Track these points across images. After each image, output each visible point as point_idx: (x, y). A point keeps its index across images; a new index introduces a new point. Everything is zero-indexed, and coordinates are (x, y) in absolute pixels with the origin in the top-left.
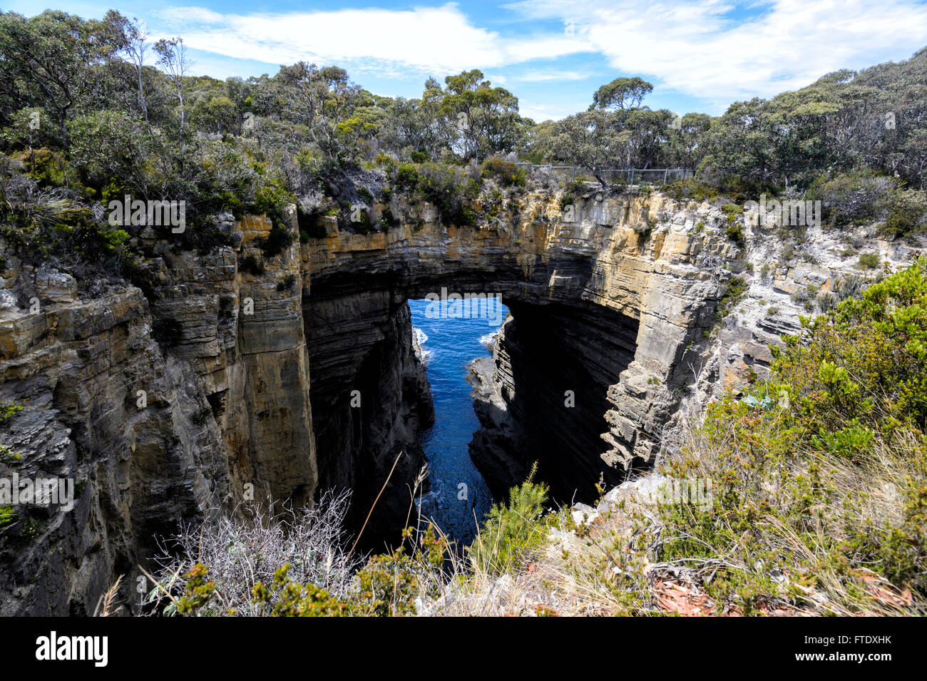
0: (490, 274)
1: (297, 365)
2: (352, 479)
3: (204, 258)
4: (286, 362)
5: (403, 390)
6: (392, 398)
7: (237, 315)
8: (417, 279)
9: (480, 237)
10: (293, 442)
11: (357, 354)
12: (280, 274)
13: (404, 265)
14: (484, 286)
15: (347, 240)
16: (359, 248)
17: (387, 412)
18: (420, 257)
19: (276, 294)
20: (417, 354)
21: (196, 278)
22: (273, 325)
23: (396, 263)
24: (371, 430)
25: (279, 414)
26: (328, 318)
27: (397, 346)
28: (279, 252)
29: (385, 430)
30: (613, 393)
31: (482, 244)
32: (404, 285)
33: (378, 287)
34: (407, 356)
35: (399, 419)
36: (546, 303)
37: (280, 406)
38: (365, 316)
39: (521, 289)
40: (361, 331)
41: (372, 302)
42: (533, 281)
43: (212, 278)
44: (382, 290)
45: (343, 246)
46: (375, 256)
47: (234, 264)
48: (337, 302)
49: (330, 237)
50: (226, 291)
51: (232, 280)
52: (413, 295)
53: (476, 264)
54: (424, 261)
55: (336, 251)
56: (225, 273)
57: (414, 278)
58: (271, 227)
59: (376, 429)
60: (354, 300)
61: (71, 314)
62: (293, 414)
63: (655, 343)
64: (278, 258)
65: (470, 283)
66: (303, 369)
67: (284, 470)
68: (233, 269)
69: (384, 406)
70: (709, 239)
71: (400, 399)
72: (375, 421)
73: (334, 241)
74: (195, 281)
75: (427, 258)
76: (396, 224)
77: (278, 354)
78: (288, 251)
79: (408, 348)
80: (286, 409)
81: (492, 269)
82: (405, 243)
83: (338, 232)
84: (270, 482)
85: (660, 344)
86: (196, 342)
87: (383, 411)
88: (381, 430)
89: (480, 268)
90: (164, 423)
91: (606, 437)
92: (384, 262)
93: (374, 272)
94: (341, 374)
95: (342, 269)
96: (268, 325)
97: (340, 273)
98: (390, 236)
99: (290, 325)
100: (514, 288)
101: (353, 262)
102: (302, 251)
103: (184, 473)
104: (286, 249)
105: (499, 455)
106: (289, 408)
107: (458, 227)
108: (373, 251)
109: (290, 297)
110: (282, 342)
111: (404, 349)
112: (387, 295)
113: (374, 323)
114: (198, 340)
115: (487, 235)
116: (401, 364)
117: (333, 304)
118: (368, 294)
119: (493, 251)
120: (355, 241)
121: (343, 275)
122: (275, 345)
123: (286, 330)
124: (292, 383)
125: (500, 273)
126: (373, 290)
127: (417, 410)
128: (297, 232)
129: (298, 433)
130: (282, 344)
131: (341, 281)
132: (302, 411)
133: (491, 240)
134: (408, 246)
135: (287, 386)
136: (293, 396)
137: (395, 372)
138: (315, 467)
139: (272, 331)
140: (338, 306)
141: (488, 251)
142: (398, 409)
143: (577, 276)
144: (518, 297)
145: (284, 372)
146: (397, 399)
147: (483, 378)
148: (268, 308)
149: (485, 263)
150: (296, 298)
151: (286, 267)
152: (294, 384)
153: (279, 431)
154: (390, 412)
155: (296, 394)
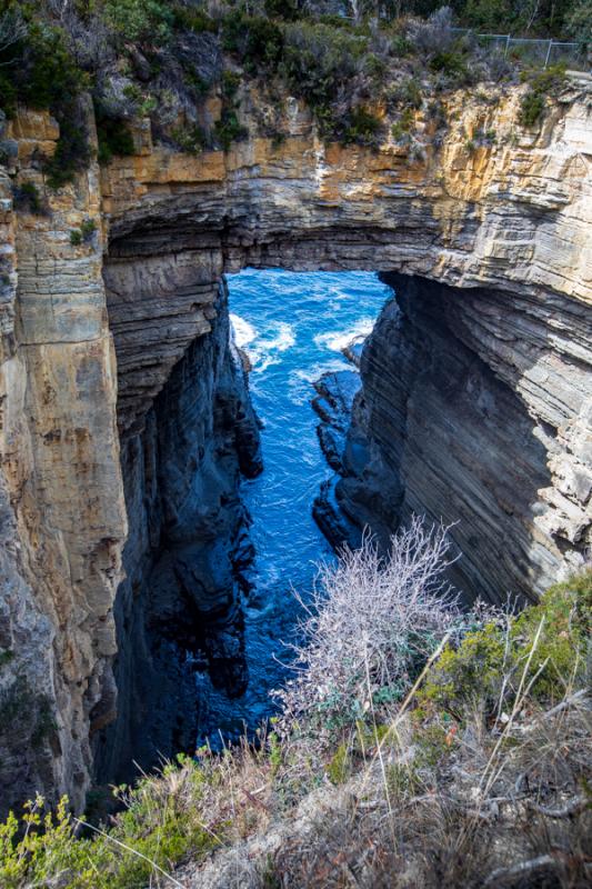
0: (387, 231)
1: (100, 365)
4: (84, 360)
5: (214, 414)
6: (199, 425)
7: (16, 282)
8: (269, 235)
9: (378, 167)
10: (94, 478)
11: (168, 354)
12: (74, 217)
13: (252, 211)
14: (373, 251)
15: (165, 161)
16: (181, 176)
17: (191, 445)
19: (69, 250)
22: (65, 301)
23: (239, 205)
24: (168, 471)
25: (74, 436)
26: (126, 293)
28: (70, 179)
29: (188, 471)
31: (381, 179)
32: (246, 243)
33: (204, 245)
34: (221, 361)
35: (208, 456)
36: (472, 285)
37: (76, 425)
38: (180, 291)
39: (435, 260)
40: (176, 316)
41: (194, 269)
42: (455, 247)
44: (211, 250)
45: (158, 172)
46: (205, 193)
47: (8, 196)
48: (140, 267)
49: (139, 156)
50: (1, 242)
51: (8, 224)
52: (258, 262)
53: (367, 214)
54: (283, 204)
55: (148, 180)
57: (264, 233)
58: (57, 135)
59: (176, 469)
60: (166, 266)
62: (94, 438)
64: (69, 189)
65: (352, 246)
66: (109, 372)
67: (83, 517)
68: (8, 205)
69: (187, 436)
71: (211, 427)
72: (174, 459)
73: (144, 162)
76: (242, 135)
77: (73, 346)
78: (83, 179)
79: (222, 348)
80: (85, 430)
81: (391, 223)
82: (255, 171)
83: (151, 146)
84: (64, 531)
87: (185, 444)
88: (183, 472)
89: (372, 221)
91: (547, 493)
92: (219, 202)
93: (201, 220)
94: (143, 382)
95: (153, 213)
96: (58, 300)
97: (150, 219)
98: (232, 156)
99: (91, 301)
100: (423, 257)
101: (171, 201)
102: (102, 180)
104: (82, 174)
106: (90, 430)
107: (344, 147)
108: (204, 183)
109: (88, 256)
111: (217, 349)
112: (219, 260)
113: (194, 304)
115: (389, 163)
116: (212, 373)
117: (134, 269)
118: (188, 257)
119: (396, 193)
120: (177, 165)
121: (155, 222)
122: (68, 333)
123: (83, 309)
124: (93, 393)
125: (402, 229)
126: (196, 250)
127: (236, 445)
128: (96, 144)
129: (102, 465)
130: (79, 331)
131: (151, 232)
132: (108, 434)
133: (395, 173)
134: (259, 177)
135: (87, 395)
136: (94, 411)
137: (204, 385)
138: (125, 516)
139: (64, 310)
140: (141, 274)
141: (388, 192)
142: (207, 444)
143: (531, 242)
144: (427, 273)
145: (81, 376)
146: (206, 427)
147: (337, 401)
148: (56, 272)
149: (379, 214)
150: (97, 258)
151: (82, 206)
152: (97, 394)
153: (76, 462)
154: (196, 446)
155: (99, 409)
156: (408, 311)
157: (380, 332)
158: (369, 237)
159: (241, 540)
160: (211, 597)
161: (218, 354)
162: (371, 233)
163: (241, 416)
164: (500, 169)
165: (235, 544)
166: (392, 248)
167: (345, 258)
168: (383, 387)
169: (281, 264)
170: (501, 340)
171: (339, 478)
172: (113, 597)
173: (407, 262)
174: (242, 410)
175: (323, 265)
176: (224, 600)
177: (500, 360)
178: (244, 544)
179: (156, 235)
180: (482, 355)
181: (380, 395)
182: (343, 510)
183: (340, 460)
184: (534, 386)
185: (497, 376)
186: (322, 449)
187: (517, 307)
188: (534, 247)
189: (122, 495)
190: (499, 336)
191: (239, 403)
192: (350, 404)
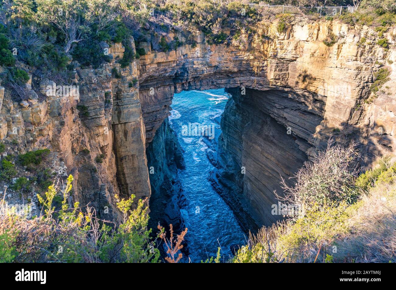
0: (234, 73)
1: (140, 130)
3: (96, 70)
4: (134, 128)
5: (166, 149)
9: (229, 51)
10: (139, 173)
12: (130, 77)
13: (185, 70)
14: (230, 81)
15: (156, 56)
17: (158, 161)
18: (194, 65)
21: (93, 82)
22: (127, 108)
23: (180, 69)
25: (131, 158)
28: (128, 65)
31: (231, 55)
32: (184, 82)
35: (165, 166)
36: (267, 89)
37: (132, 153)
39: (253, 81)
42: (260, 76)
43: (100, 81)
47: (111, 72)
49: (147, 55)
50: (107, 88)
51: (110, 82)
52: (187, 88)
53: (227, 67)
54: (196, 66)
55: (150, 62)
56: (107, 78)
58: (124, 50)
61: (56, 102)
62: (138, 157)
63: (337, 109)
64: (128, 68)
65: (221, 79)
66: (143, 132)
68: (111, 75)
70: (368, 47)
71: (165, 154)
73: (149, 57)
74: (93, 84)
75: (198, 65)
76: (181, 44)
77: (130, 124)
78: (132, 64)
80: (135, 155)
81: (236, 70)
82: (186, 56)
83: (151, 51)
85: (340, 109)
86: (95, 118)
89: (229, 70)
90: (88, 161)
92: (173, 68)
93: (167, 75)
95: (151, 74)
96: (125, 108)
98: (178, 52)
99: (136, 107)
100: (248, 81)
101: (157, 69)
102: (137, 64)
103: (100, 187)
105: (227, 184)
107: (217, 45)
108: (169, 62)
109: (135, 90)
110: (132, 116)
114: (96, 116)
115: (234, 49)
116: (164, 133)
119: (236, 59)
120: (160, 56)
121: (151, 77)
122: (128, 119)
123: (134, 110)
124: (138, 140)
125: (240, 72)
126: (164, 86)
127: (175, 160)
128: (135, 52)
129: (142, 168)
130: (132, 118)
131: (149, 81)
132: (144, 156)
133: (236, 52)
134: (187, 58)
135: (135, 142)
136: (138, 147)
137: (161, 138)
138: (150, 187)
139: (127, 111)
140: (145, 96)
141: (233, 59)
142: (164, 161)
143: (287, 72)
144: (250, 86)
145: (133, 134)
146: (163, 154)
148: (124, 97)
149: (232, 67)
150: (137, 90)
151: (132, 73)
152: (139, 140)
153: (132, 167)
154: (160, 161)
155: (140, 146)
156: (238, 102)
157: (227, 111)
158: (227, 76)
159: (181, 197)
160: (172, 221)
161: (165, 125)
162: (229, 74)
163: (176, 149)
164: (273, 48)
165: (179, 199)
166: (237, 79)
167: (219, 84)
168: (230, 132)
169: (196, 88)
170: (279, 108)
171: (217, 170)
173: (242, 83)
174: (176, 146)
175: (211, 87)
176: (178, 221)
177: (279, 116)
178: (182, 199)
179: (151, 82)
180: (272, 116)
181: (229, 135)
182: (220, 181)
183: (216, 162)
184: (294, 125)
185: (278, 122)
186: (209, 159)
187: (284, 96)
188: (289, 73)
189: (149, 179)
190: (278, 107)
191: (175, 144)
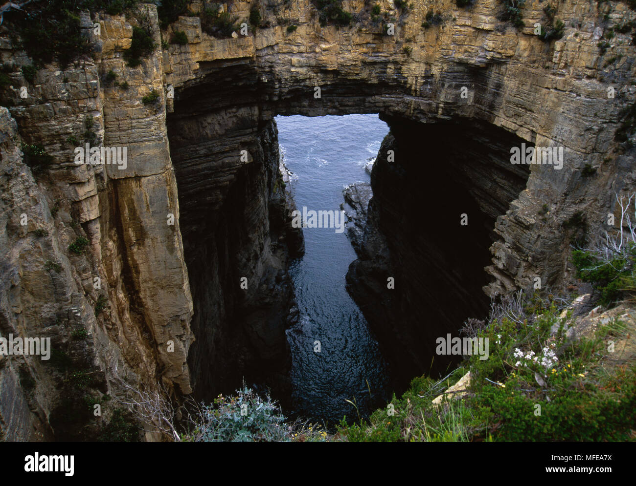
0: (373, 86)
1: (165, 191)
2: (222, 309)
3: (66, 73)
4: (154, 188)
5: (270, 219)
6: (259, 228)
7: (103, 136)
8: (290, 92)
9: (362, 42)
11: (224, 179)
13: (275, 76)
15: (212, 46)
16: (224, 56)
17: (254, 242)
18: (293, 66)
19: (140, 112)
20: (284, 178)
21: (60, 96)
22: (139, 147)
26: (192, 138)
27: (263, 169)
28: (140, 63)
29: (252, 261)
30: (502, 224)
31: (365, 50)
32: (275, 99)
33: (245, 101)
35: (267, 249)
39: (408, 104)
40: (227, 152)
41: (239, 119)
42: (421, 95)
43: (75, 95)
44: (250, 105)
45: (207, 54)
46: (242, 65)
47: (95, 78)
50: (90, 111)
51: (95, 98)
53: (357, 74)
54: (297, 70)
55: (200, 60)
56: (88, 89)
57: (286, 90)
58: (132, 35)
60: (219, 118)
64: (140, 70)
68: (96, 84)
69: (250, 236)
71: (268, 229)
72: (242, 252)
74: (59, 100)
75: (301, 67)
76: (265, 25)
77: (146, 179)
78: (149, 62)
81: (374, 80)
83: (202, 37)
85: (554, 171)
86: (66, 167)
87: (249, 241)
89: (362, 80)
90: (46, 251)
91: (490, 269)
93: (241, 84)
95: (206, 82)
96: (134, 147)
98: (259, 40)
99: (156, 146)
100: (399, 103)
102: (165, 62)
103: (69, 298)
104: (148, 59)
108: (240, 59)
109: (154, 115)
110: (148, 166)
111: (271, 173)
112: (256, 111)
113: (241, 143)
114: (67, 164)
115: (369, 38)
116: (267, 190)
119: (375, 59)
120: (220, 48)
121: (208, 88)
122: (142, 169)
123: (151, 152)
125: (382, 85)
126: (239, 105)
127: (286, 241)
128: (159, 39)
129: (171, 262)
131: (207, 95)
133: (374, 46)
134: (279, 53)
135: (157, 214)
137: (261, 198)
139: (138, 154)
141: (370, 59)
142: (265, 240)
144: (403, 114)
145: (153, 200)
146: (264, 228)
147: (357, 206)
148: (133, 128)
149: (365, 74)
150: (161, 117)
151: (149, 81)
152: (164, 212)
154: (257, 242)
159: (291, 308)
162: (362, 88)
163: (289, 219)
165: (287, 310)
166: (377, 98)
167: (345, 106)
171: (359, 260)
172: (186, 355)
174: (290, 215)
178: (293, 310)
191: (288, 211)
192: (366, 208)
